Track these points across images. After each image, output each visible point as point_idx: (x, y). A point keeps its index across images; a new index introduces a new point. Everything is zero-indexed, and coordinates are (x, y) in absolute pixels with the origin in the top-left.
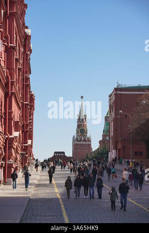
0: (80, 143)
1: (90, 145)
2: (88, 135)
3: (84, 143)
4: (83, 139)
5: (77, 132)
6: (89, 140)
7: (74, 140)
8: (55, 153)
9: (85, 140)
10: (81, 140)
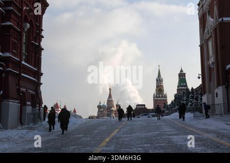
0: (159, 99)
1: (166, 100)
2: (165, 93)
3: (162, 99)
4: (161, 96)
5: (157, 91)
6: (165, 97)
7: (154, 97)
8: (137, 105)
9: (162, 97)
10: (159, 97)
